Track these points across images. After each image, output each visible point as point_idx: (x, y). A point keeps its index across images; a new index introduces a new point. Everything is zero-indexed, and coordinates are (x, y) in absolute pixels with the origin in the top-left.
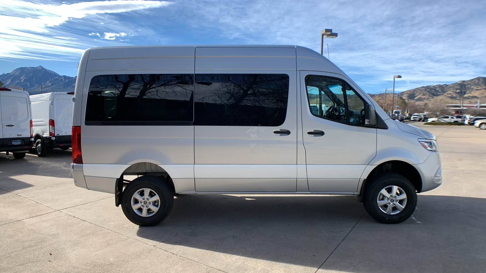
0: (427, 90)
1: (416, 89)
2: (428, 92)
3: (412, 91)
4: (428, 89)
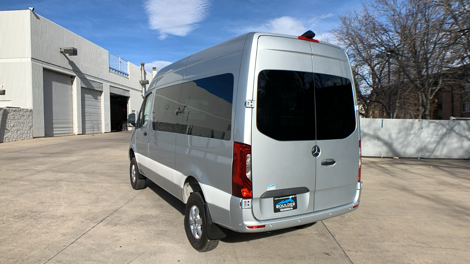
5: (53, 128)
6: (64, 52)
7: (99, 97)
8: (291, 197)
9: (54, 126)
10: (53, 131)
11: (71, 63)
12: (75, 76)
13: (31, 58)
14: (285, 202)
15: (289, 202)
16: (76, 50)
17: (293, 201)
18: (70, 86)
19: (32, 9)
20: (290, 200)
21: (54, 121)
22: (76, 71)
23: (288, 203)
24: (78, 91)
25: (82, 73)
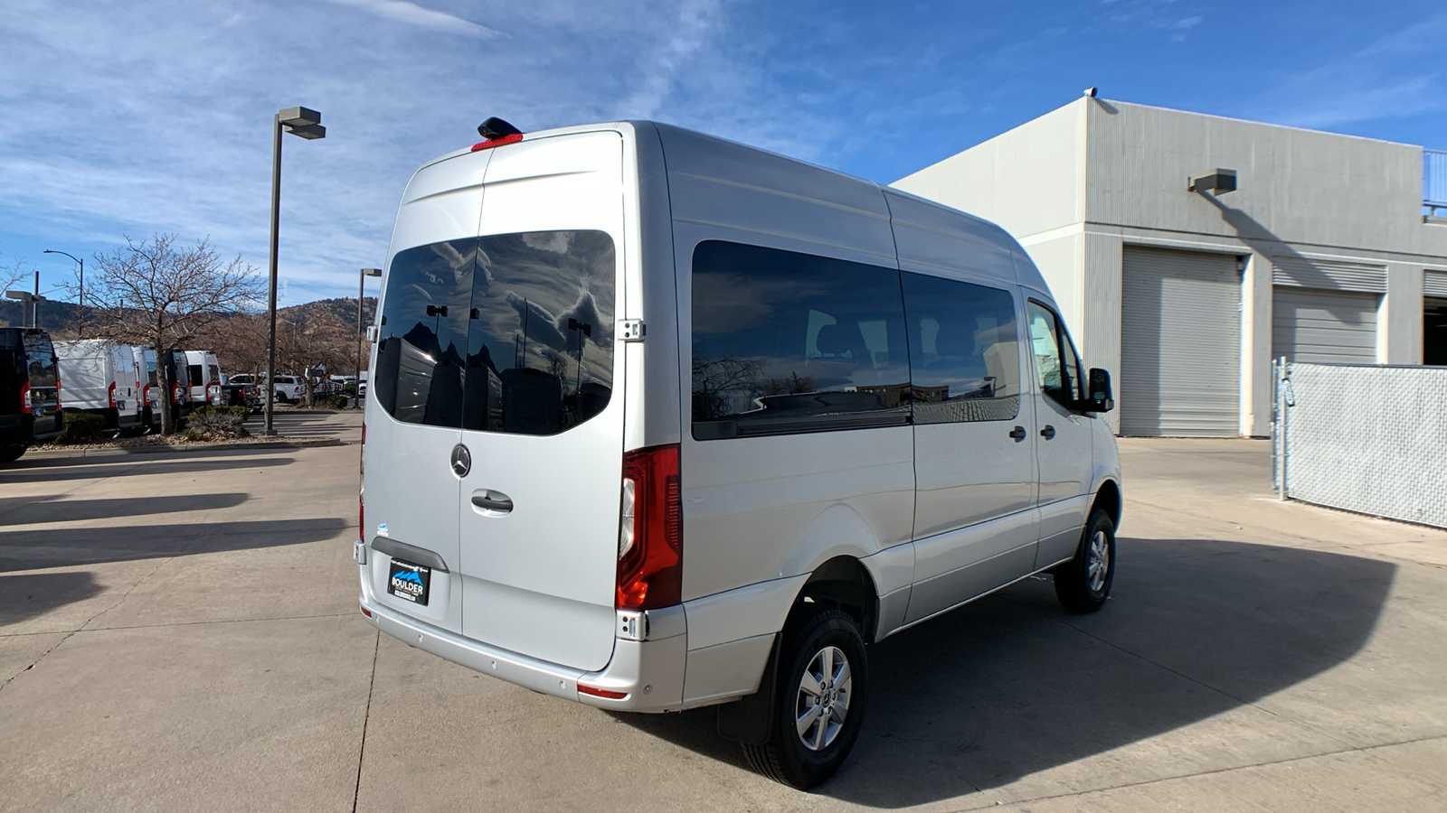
0: (338, 310)
1: (307, 306)
2: (341, 315)
3: (295, 310)
4: (341, 307)
5: (1158, 413)
6: (1199, 187)
7: (1365, 316)
8: (416, 569)
9: (1162, 407)
10: (1158, 422)
11: (1231, 216)
12: (1249, 255)
13: (1086, 222)
14: (404, 577)
15: (413, 581)
16: (1231, 174)
17: (419, 581)
18: (1233, 287)
19: (1089, 92)
20: (415, 576)
21: (1162, 393)
22: (1251, 239)
23: (410, 581)
24: (1256, 300)
25: (1277, 241)
